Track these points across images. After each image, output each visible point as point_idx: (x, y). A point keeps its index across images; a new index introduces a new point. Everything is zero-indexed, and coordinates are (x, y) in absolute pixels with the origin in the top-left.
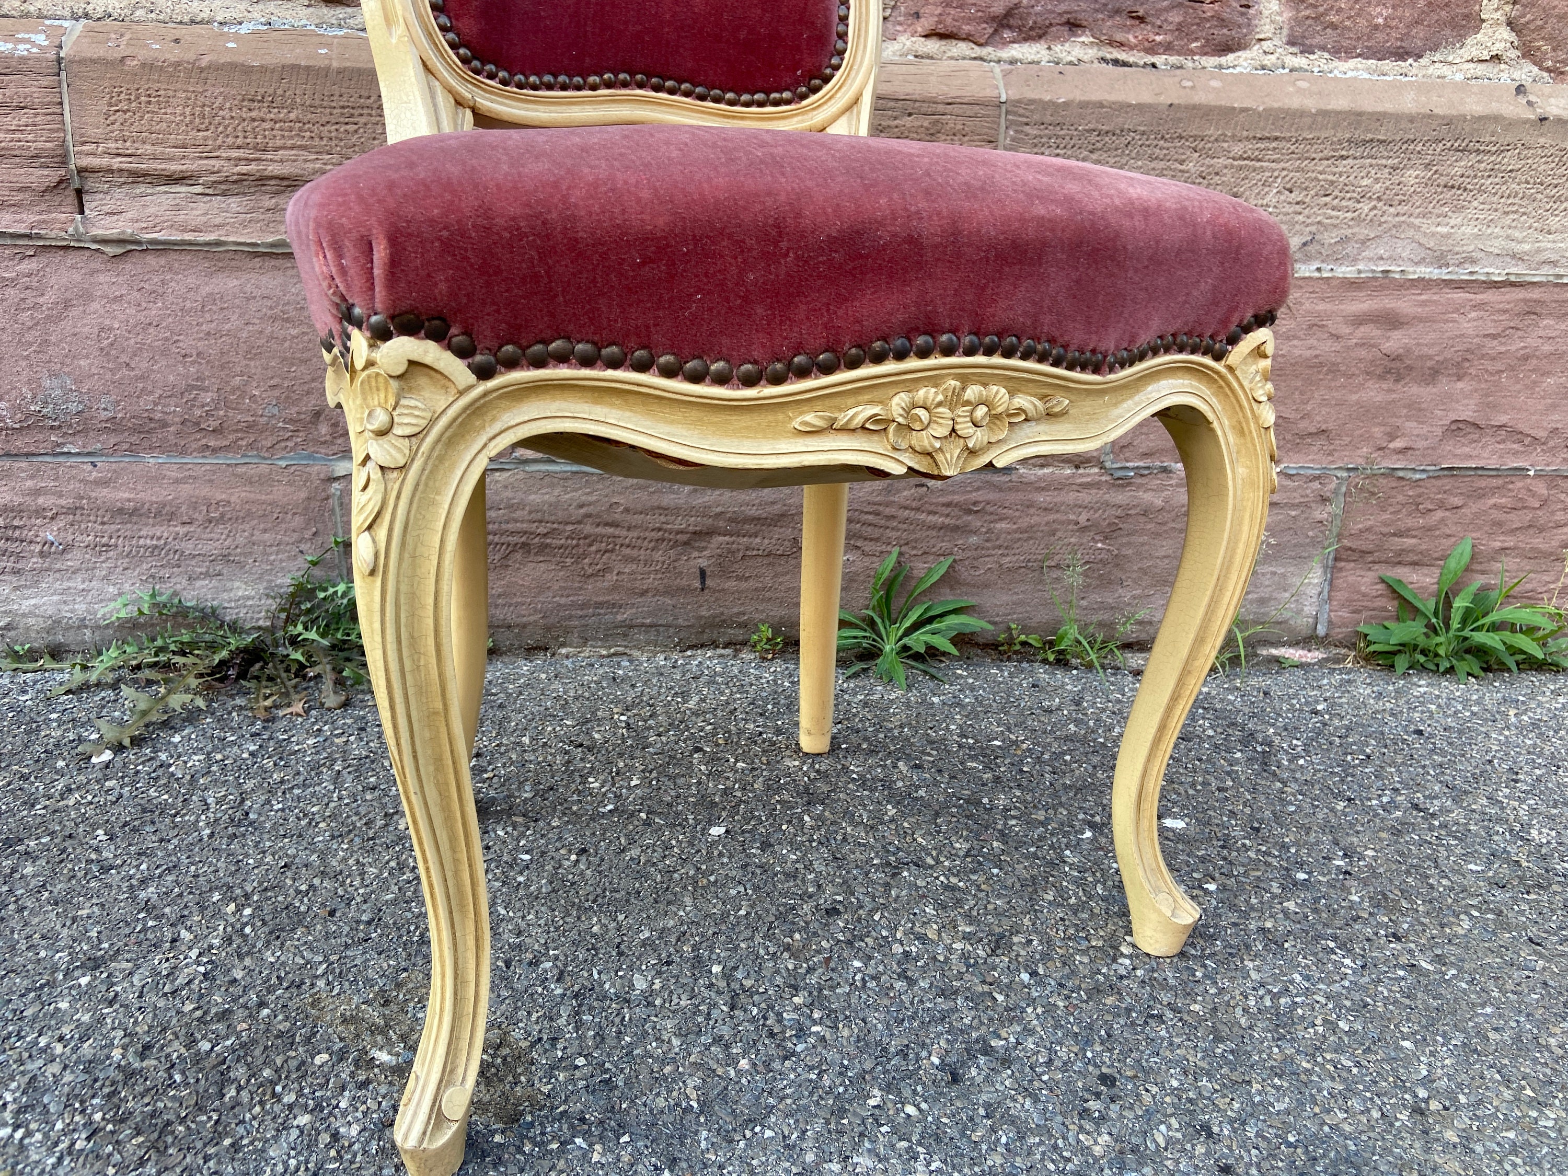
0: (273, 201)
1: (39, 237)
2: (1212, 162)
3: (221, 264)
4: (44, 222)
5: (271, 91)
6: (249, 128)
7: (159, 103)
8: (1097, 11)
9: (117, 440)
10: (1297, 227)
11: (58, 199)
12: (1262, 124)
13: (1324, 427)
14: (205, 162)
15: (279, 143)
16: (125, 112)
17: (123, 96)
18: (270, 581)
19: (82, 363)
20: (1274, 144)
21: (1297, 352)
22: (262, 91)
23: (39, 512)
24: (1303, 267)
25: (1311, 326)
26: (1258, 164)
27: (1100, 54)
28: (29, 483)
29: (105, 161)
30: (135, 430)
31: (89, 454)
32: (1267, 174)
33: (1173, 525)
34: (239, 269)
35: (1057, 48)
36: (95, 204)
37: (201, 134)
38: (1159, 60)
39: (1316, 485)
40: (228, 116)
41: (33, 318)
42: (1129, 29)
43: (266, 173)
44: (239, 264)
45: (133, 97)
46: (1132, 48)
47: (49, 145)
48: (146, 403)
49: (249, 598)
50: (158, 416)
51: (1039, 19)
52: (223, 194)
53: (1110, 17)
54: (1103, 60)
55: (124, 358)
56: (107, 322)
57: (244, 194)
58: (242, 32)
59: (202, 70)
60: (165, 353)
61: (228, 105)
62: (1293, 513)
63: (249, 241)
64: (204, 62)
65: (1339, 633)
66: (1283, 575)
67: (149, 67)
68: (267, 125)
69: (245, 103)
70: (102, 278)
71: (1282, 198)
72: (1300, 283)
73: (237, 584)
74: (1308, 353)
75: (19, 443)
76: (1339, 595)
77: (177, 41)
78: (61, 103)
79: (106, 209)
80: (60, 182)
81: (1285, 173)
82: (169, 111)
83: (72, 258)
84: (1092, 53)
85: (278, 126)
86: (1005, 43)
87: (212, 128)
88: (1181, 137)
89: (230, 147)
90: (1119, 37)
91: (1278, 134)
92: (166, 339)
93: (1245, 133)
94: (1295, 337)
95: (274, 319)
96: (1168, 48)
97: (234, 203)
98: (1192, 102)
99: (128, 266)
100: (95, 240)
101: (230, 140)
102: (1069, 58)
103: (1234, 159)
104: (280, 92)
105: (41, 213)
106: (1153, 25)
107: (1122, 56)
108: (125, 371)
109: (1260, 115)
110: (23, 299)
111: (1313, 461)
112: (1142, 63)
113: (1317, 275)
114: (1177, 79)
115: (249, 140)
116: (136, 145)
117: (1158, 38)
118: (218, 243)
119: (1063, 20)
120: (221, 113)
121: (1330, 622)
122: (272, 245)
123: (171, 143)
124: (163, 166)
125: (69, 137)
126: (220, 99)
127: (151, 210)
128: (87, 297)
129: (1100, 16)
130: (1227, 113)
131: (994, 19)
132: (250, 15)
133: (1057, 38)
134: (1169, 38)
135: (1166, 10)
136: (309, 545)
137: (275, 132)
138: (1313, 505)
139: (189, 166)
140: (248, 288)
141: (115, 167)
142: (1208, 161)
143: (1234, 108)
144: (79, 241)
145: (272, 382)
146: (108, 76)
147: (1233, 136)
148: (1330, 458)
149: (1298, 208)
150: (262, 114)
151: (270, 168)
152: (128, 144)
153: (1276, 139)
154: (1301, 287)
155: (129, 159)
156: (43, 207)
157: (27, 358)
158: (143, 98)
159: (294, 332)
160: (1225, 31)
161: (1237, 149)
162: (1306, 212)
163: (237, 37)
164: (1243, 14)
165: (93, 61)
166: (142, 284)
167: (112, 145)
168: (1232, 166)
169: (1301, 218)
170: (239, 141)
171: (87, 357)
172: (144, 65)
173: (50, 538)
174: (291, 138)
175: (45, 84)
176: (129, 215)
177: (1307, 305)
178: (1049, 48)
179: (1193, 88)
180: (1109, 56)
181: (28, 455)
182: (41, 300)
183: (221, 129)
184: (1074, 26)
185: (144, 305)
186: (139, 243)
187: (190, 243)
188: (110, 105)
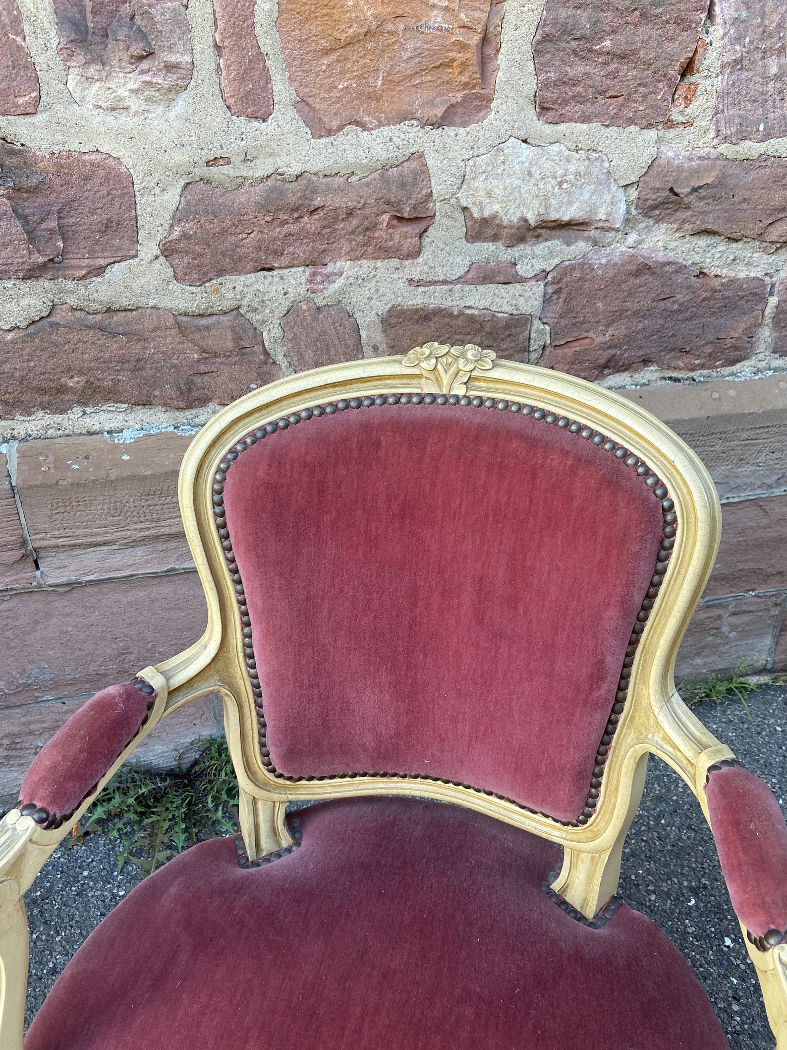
0: (165, 546)
1: (12, 589)
2: (730, 444)
3: (133, 585)
4: (15, 580)
5: (159, 488)
6: (147, 511)
7: (85, 505)
8: (661, 351)
9: (76, 688)
10: (775, 471)
11: (22, 566)
12: (760, 420)
13: (781, 570)
14: (120, 533)
15: (167, 516)
16: (63, 513)
17: (60, 504)
18: (177, 742)
19: (50, 652)
20: (766, 430)
21: (769, 535)
22: (154, 488)
23: (31, 733)
24: (776, 490)
25: (778, 521)
26: (756, 442)
27: (661, 375)
28: (23, 720)
29: (53, 542)
30: (88, 681)
31: (60, 698)
32: (761, 446)
33: (695, 630)
34: (146, 586)
35: (636, 376)
36: (46, 564)
37: (116, 518)
38: (696, 374)
39: (774, 599)
40: (132, 506)
41: (14, 634)
42: (679, 358)
43: (160, 534)
44: (145, 583)
45: (67, 504)
46: (681, 370)
47: (13, 538)
48: (93, 667)
49: (165, 752)
50: (102, 672)
51: (626, 361)
52: (133, 547)
53: (668, 353)
54: (664, 378)
55: (77, 645)
56: (64, 628)
57: (146, 545)
58: (128, 442)
59: (112, 482)
60: (103, 639)
61: (132, 500)
62: (760, 614)
63: (151, 571)
64: (113, 477)
65: (779, 666)
66: (752, 644)
67: (76, 485)
68: (158, 508)
69: (143, 497)
70: (57, 604)
71: (768, 457)
72: (774, 499)
73: (157, 747)
74: (775, 535)
75: (14, 700)
76: (780, 648)
77: (87, 458)
78: (18, 513)
79: (56, 565)
80: (23, 556)
81: (771, 444)
82: (93, 508)
83: (35, 597)
84: (657, 375)
85: (165, 506)
86: (604, 376)
87: (123, 514)
88: (713, 434)
89: (135, 523)
90: (674, 363)
91: (768, 424)
92: (104, 631)
93: (750, 426)
94: (769, 527)
95: (171, 609)
96: (702, 366)
97: (139, 551)
98: (720, 413)
99: (75, 595)
100: (51, 586)
101: (135, 519)
102: (643, 381)
103: (742, 441)
104: (165, 487)
105: (12, 575)
106: (694, 355)
107: (675, 374)
108: (79, 653)
109: (760, 415)
110: (7, 625)
111: (773, 587)
112: (686, 377)
113: (784, 493)
114: (709, 393)
115: (147, 518)
116: (72, 530)
117: (697, 362)
118: (132, 576)
119: (641, 359)
120: (128, 505)
121: (774, 662)
122: (166, 572)
123: (97, 526)
124: (93, 540)
125: (26, 532)
126: (127, 497)
127: (87, 563)
128: (48, 615)
129: (663, 353)
130: (741, 417)
131: (599, 366)
132: (127, 424)
133: (636, 371)
134: (703, 361)
135: (704, 345)
136: (199, 720)
137: (164, 511)
138: (771, 609)
139: (109, 537)
140: (153, 596)
141: (60, 544)
142: (728, 444)
143: (745, 414)
144: (39, 588)
145: (172, 643)
146: (49, 493)
147: (743, 429)
148: (782, 585)
149: (776, 461)
150: (154, 502)
151: (163, 530)
152: (67, 530)
153: (768, 427)
154: (774, 501)
155: (69, 539)
156: (13, 571)
157: (14, 656)
158: (74, 504)
159: (183, 614)
160: (737, 353)
161: (745, 435)
162: (781, 463)
163: (127, 449)
164: (748, 342)
165: (37, 486)
166: (84, 604)
167: (56, 533)
168: (741, 445)
169: (778, 466)
170: (141, 519)
171: (53, 649)
172: (72, 484)
173: (40, 744)
174: (174, 512)
175: (5, 503)
176: (72, 567)
177: (777, 510)
178: (631, 376)
179: (720, 398)
180: (666, 375)
181: (19, 706)
182: (18, 623)
183: (129, 514)
184: (646, 362)
185: (87, 615)
186: (81, 583)
187: (114, 578)
188: (53, 510)
